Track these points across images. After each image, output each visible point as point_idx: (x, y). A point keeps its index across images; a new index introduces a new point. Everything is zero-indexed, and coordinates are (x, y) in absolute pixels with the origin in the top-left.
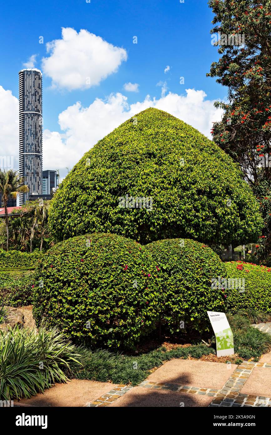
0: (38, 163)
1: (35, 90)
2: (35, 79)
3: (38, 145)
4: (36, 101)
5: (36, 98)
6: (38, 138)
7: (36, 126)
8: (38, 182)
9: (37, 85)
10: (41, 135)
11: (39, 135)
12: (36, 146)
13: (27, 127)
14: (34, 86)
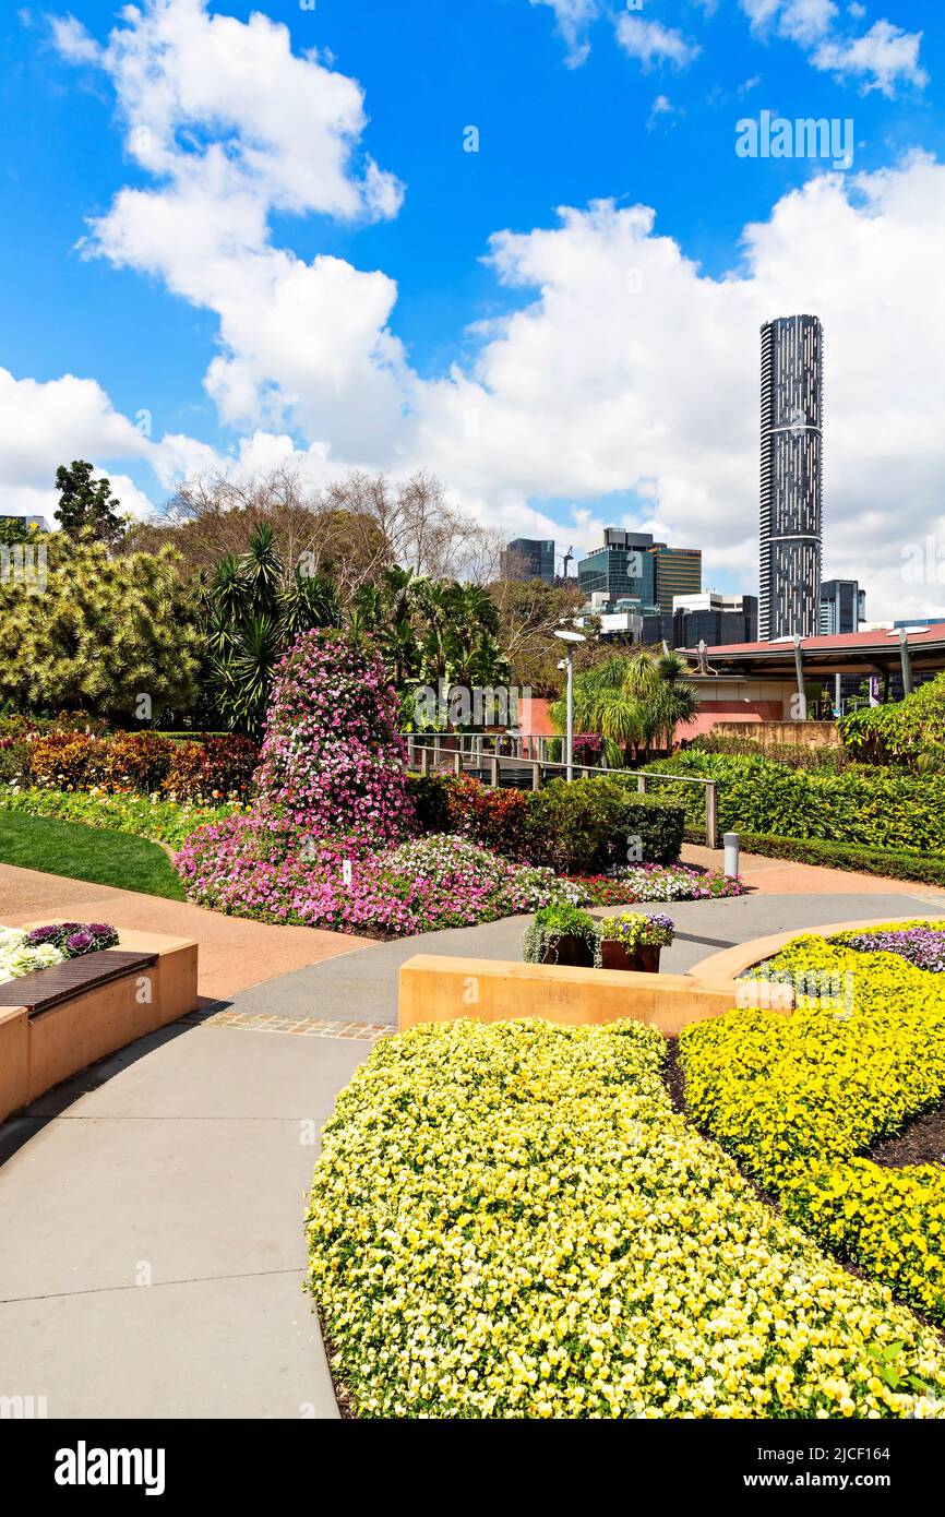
0: (811, 562)
1: (804, 365)
2: (805, 337)
3: (811, 513)
4: (805, 396)
5: (805, 389)
6: (811, 496)
7: (804, 462)
8: (810, 612)
9: (809, 353)
10: (819, 486)
11: (812, 485)
12: (804, 517)
13: (780, 469)
14: (801, 357)
